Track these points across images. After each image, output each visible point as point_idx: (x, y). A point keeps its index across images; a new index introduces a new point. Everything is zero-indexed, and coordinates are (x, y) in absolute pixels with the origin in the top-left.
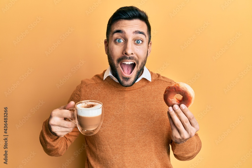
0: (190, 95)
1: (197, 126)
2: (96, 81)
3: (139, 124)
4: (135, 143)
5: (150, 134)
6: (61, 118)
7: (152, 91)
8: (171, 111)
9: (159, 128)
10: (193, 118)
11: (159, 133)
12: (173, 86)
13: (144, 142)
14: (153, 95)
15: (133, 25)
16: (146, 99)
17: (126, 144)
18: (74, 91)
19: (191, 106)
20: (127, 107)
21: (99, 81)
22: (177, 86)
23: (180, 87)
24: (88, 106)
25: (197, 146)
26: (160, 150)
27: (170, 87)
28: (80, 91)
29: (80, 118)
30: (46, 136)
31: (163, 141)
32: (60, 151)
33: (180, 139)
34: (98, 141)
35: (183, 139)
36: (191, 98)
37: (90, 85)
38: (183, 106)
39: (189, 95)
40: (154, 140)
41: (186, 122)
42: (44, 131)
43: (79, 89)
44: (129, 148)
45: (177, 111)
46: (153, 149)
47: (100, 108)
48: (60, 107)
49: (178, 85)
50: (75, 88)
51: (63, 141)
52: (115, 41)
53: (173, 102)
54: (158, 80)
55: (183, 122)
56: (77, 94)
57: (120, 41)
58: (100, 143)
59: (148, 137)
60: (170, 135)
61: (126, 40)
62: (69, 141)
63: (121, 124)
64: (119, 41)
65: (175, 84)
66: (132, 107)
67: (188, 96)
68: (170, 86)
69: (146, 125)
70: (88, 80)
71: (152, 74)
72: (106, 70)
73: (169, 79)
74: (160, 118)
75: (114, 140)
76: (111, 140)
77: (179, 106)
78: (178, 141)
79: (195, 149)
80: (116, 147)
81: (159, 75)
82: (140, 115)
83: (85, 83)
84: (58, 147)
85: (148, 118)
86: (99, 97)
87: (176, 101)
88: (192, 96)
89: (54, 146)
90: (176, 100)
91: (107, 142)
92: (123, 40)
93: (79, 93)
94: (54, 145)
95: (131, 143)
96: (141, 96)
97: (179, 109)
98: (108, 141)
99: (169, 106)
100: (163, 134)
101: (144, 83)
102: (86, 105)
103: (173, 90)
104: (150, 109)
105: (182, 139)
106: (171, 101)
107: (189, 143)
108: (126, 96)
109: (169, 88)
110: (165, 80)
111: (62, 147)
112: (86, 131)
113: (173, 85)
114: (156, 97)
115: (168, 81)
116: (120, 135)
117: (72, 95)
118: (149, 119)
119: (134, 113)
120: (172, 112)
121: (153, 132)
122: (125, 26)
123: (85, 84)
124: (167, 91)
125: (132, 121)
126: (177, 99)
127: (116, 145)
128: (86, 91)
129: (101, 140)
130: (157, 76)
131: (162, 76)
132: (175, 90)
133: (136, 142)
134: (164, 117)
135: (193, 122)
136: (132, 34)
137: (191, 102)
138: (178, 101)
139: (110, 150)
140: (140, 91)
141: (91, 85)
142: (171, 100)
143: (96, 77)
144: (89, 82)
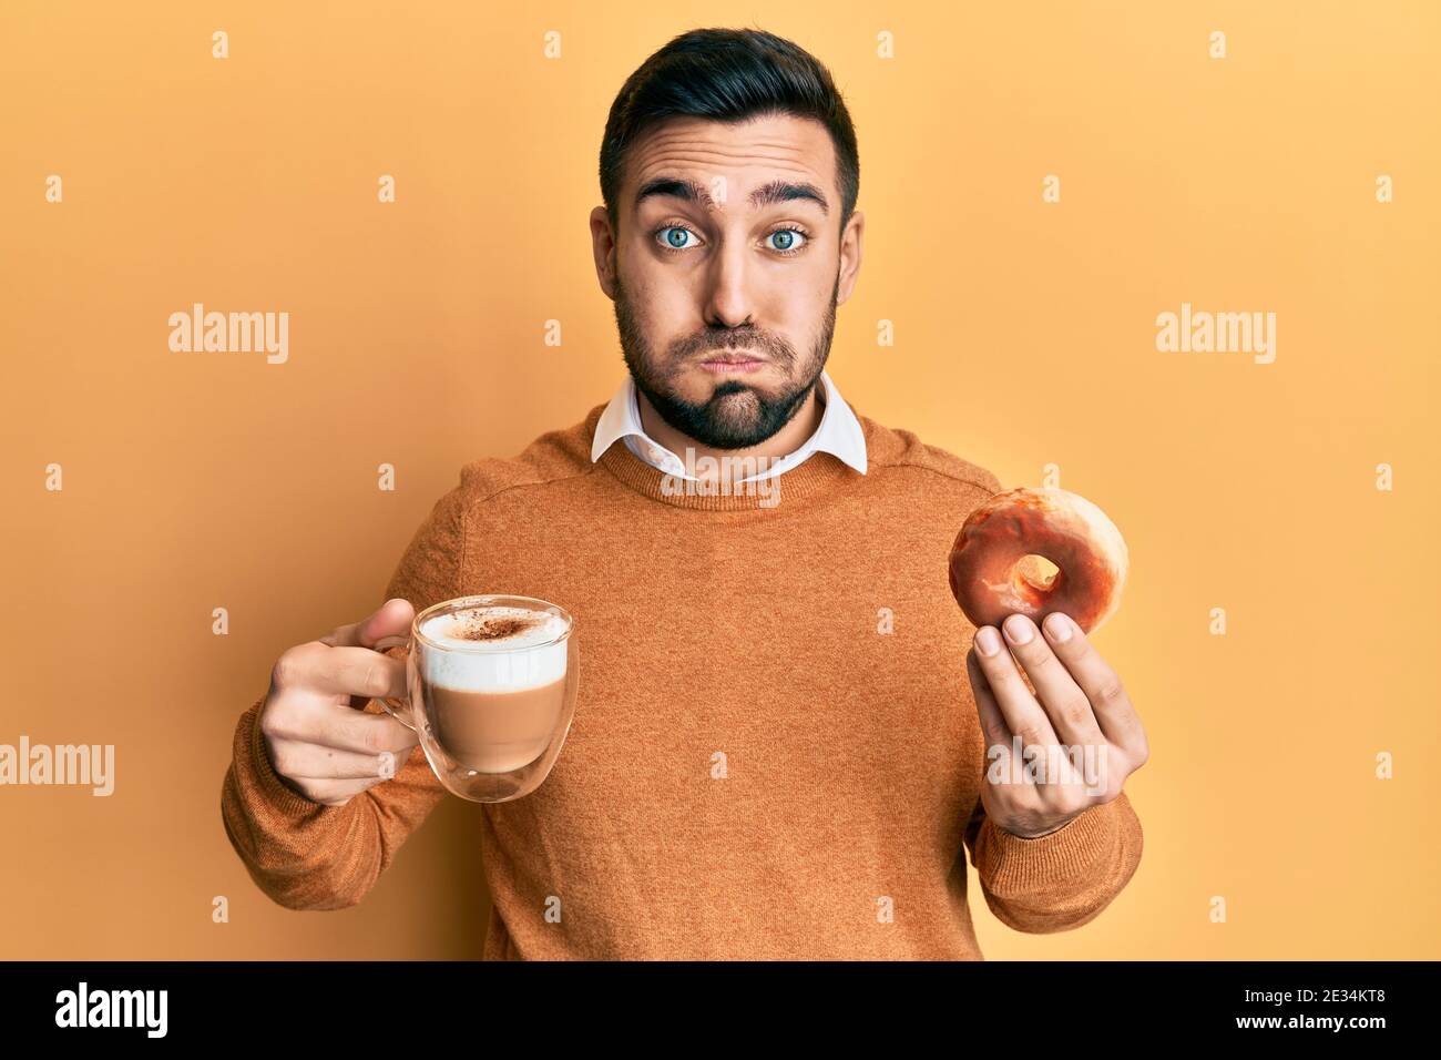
0: (1102, 561)
1: (1135, 741)
2: (544, 472)
3: (792, 717)
4: (769, 826)
5: (852, 774)
6: (333, 699)
7: (869, 529)
8: (990, 653)
9: (907, 742)
10: (1116, 694)
11: (908, 771)
12: (1010, 510)
13: (820, 823)
14: (874, 553)
15: (750, 151)
16: (834, 577)
17: (720, 834)
18: (424, 531)
19: (1105, 622)
20: (728, 620)
21: (563, 470)
22: (1032, 507)
23: (1047, 518)
24: (487, 631)
25: (1121, 853)
26: (912, 870)
27: (988, 516)
28: (454, 529)
29: (437, 702)
30: (254, 799)
31: (930, 817)
32: (341, 881)
33: (1035, 812)
34: (554, 819)
35: (1055, 811)
36: (1109, 579)
37: (509, 494)
38: (1060, 623)
39: (1098, 564)
40: (878, 814)
41: (1077, 718)
42: (240, 767)
43: (448, 517)
44: (732, 856)
45: (1026, 653)
46: (873, 863)
47: (558, 641)
48: (331, 633)
49: (1038, 503)
50: (422, 514)
51: (353, 825)
52: (653, 236)
53: (1005, 603)
54: (903, 465)
55: (1062, 719)
56: (435, 547)
57: (678, 237)
58: (570, 830)
59: (845, 794)
60: (965, 784)
61: (713, 237)
62: (396, 822)
63: (689, 719)
64: (674, 238)
65: (1017, 496)
66: (755, 621)
67: (1091, 567)
68: (991, 506)
69: (830, 723)
70: (501, 464)
71: (869, 428)
72: (604, 407)
73: (964, 463)
74: (912, 689)
75: (648, 808)
76: (635, 812)
77: (1040, 623)
78: (1024, 822)
79: (1112, 868)
80: (660, 852)
81: (908, 441)
82: (799, 669)
83: (485, 485)
84: (326, 861)
85: (842, 684)
86: (562, 560)
87: (1023, 595)
88: (1114, 570)
89: (298, 858)
90: (1019, 589)
91: (608, 825)
92: (698, 232)
93: (446, 539)
94: (298, 850)
95: (747, 824)
96: (806, 558)
97: (1040, 641)
98: (614, 819)
99: (980, 624)
100: (929, 780)
101: (823, 483)
102: (478, 626)
103: (1006, 532)
104: (853, 637)
105: (1048, 814)
106: (994, 594)
107: (1084, 837)
108: (719, 557)
109: (982, 522)
110: (946, 467)
111: (354, 860)
112: (473, 773)
113: (1005, 505)
114: (888, 566)
115: (961, 477)
116: (684, 781)
117: (408, 555)
118: (848, 688)
119: (767, 658)
120: (994, 657)
121: (874, 765)
122: (704, 156)
123: (484, 489)
124: (973, 536)
125: (754, 703)
126: (1024, 582)
127: (662, 837)
128: (488, 530)
129: (576, 811)
130: (900, 444)
131: (926, 447)
132: (1016, 533)
133: (774, 821)
134: (934, 678)
135: (1113, 713)
136: (748, 206)
137: (1106, 605)
138: (1034, 598)
139: (625, 865)
140: (798, 525)
141: (516, 492)
142: (991, 588)
143: (549, 447)
144: (505, 477)
